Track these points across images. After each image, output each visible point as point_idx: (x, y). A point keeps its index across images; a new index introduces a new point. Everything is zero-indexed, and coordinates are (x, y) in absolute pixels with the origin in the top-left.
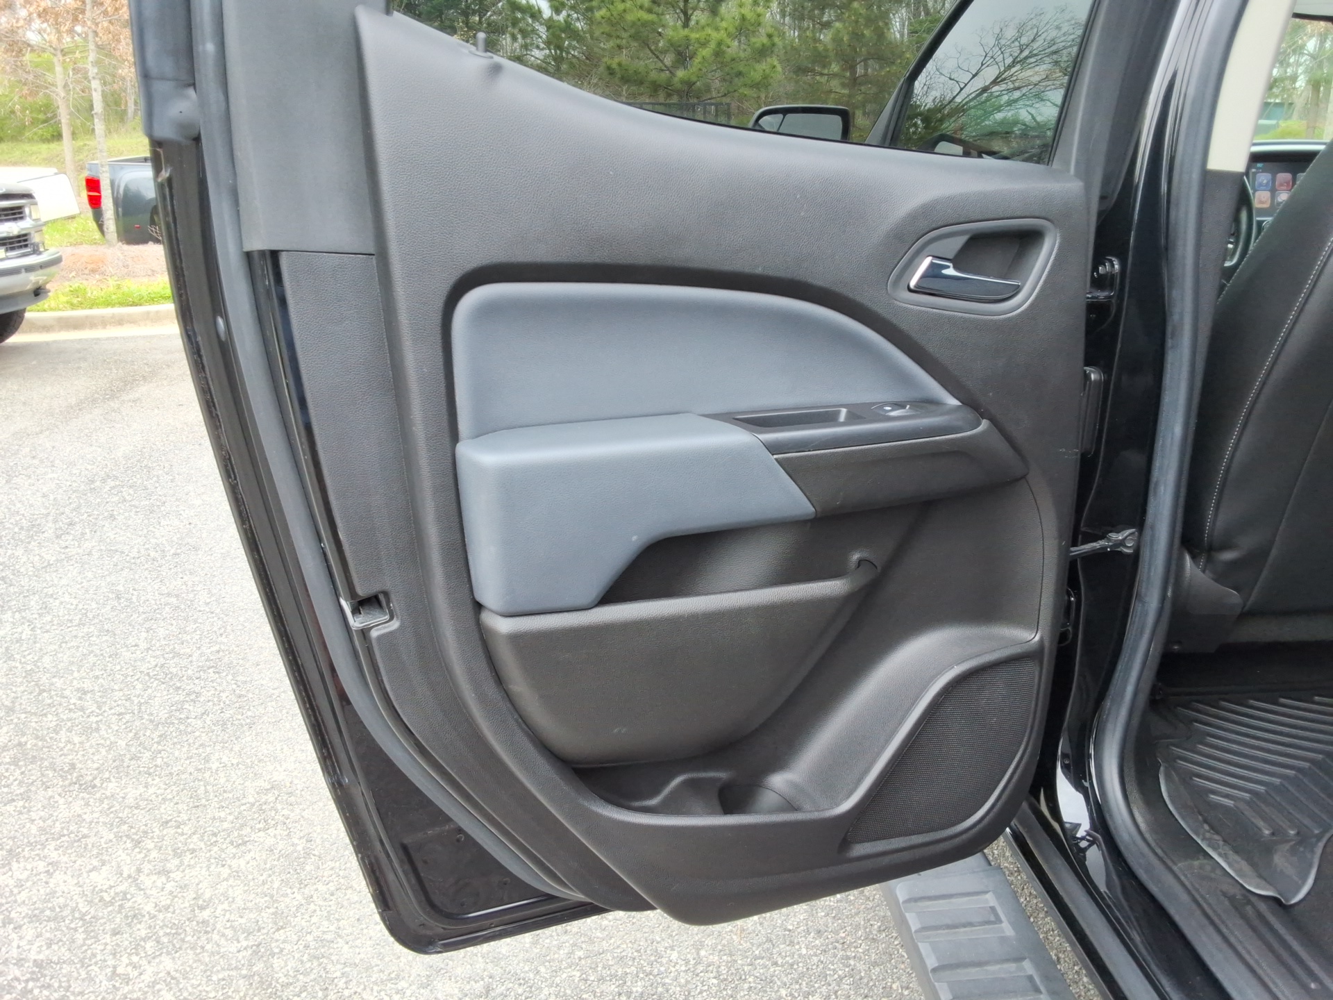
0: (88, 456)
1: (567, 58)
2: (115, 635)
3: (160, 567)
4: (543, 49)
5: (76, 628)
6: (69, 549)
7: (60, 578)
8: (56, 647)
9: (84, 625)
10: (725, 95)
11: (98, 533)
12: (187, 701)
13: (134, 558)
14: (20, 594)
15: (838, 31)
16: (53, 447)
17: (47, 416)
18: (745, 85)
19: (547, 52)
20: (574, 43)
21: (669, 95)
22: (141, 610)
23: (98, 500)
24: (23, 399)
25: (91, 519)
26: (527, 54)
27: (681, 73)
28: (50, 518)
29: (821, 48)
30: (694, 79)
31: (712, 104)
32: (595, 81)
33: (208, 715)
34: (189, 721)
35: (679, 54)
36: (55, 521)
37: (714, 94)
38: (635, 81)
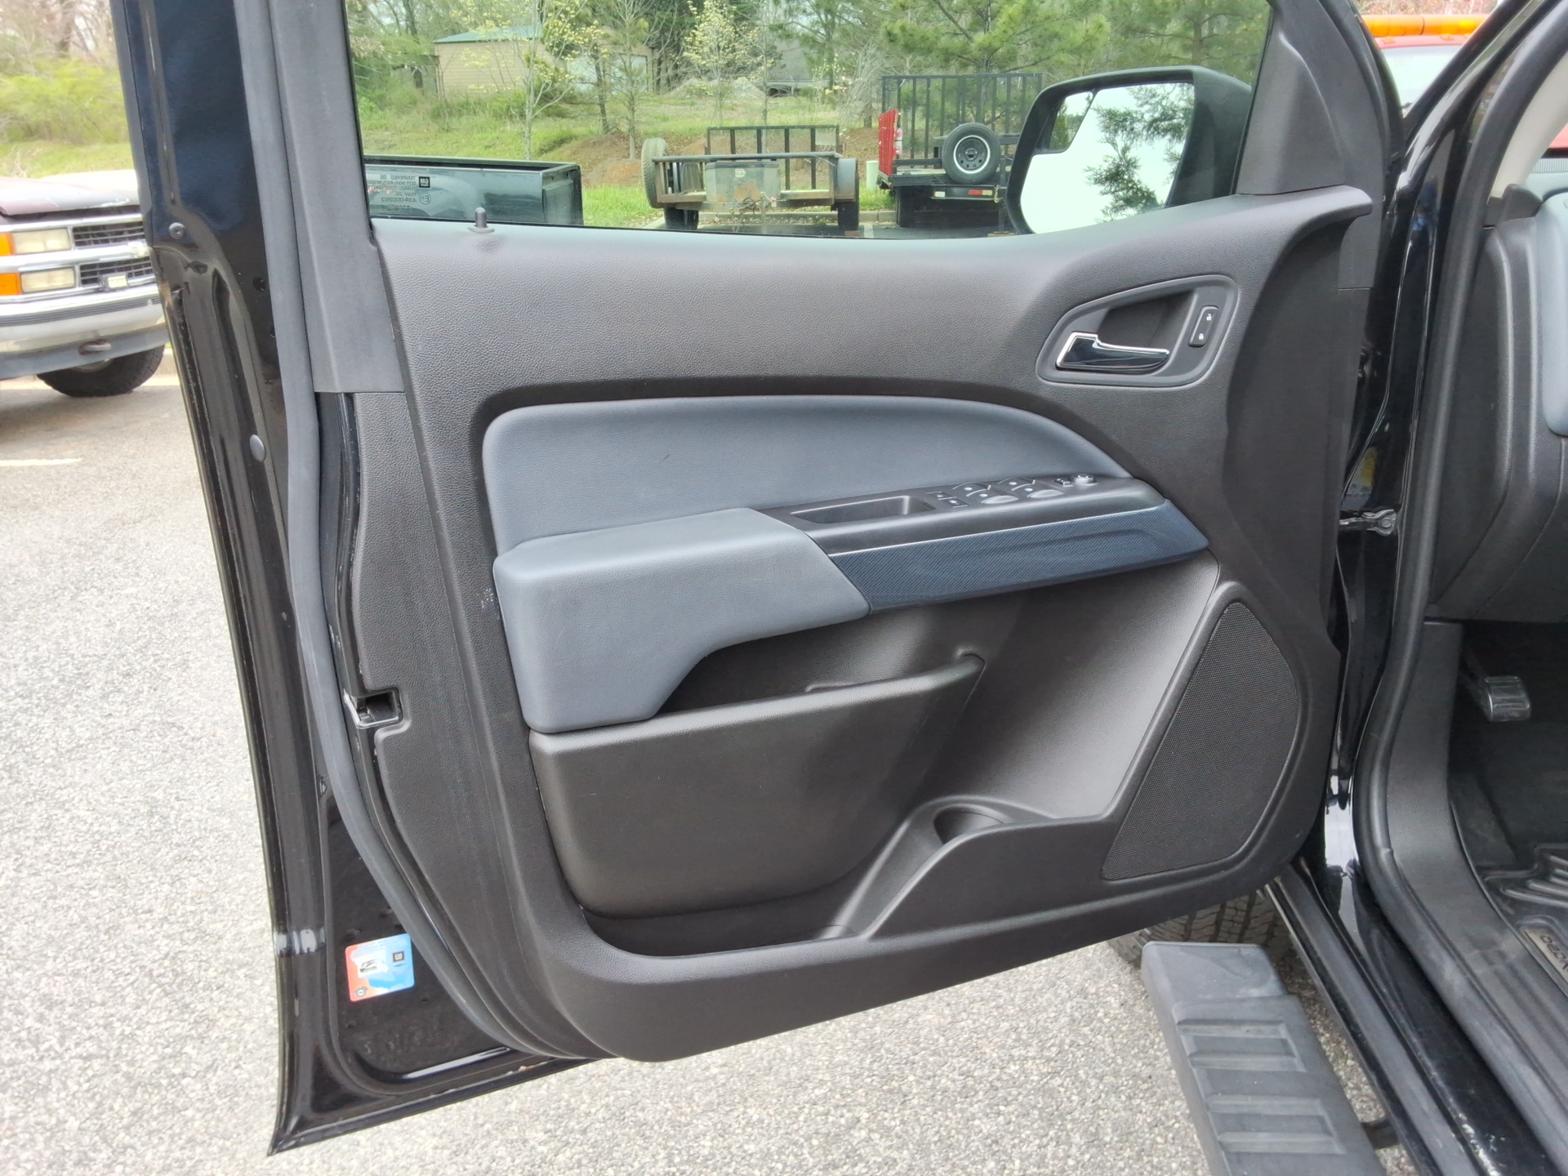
0: (185, 560)
1: (840, 25)
2: (126, 886)
3: (223, 757)
4: (810, 14)
5: (76, 870)
6: (111, 720)
7: (85, 770)
8: (38, 906)
9: (89, 863)
10: (1035, 64)
11: (159, 692)
12: (192, 1038)
13: (193, 739)
14: (22, 799)
16: (148, 544)
17: (156, 495)
18: (1063, 50)
19: (815, 17)
20: (849, 5)
21: (964, 66)
22: (176, 839)
23: (176, 634)
24: (134, 469)
25: (156, 666)
26: (793, 22)
27: (980, 37)
28: (105, 663)
30: (996, 44)
31: (1018, 75)
32: (871, 51)
33: (215, 1071)
34: (185, 1081)
35: (979, 13)
36: (110, 669)
37: (1020, 63)
38: (921, 49)
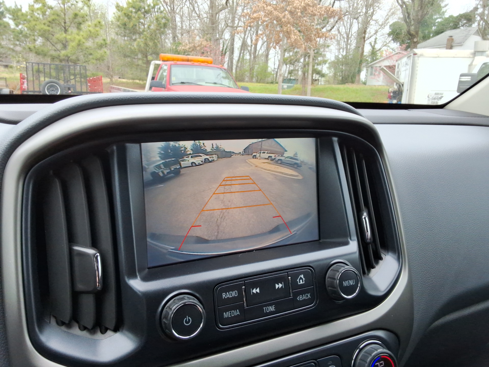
15: (139, 42)
27: (64, 52)
29: (133, 48)
30: (70, 55)
35: (63, 44)
